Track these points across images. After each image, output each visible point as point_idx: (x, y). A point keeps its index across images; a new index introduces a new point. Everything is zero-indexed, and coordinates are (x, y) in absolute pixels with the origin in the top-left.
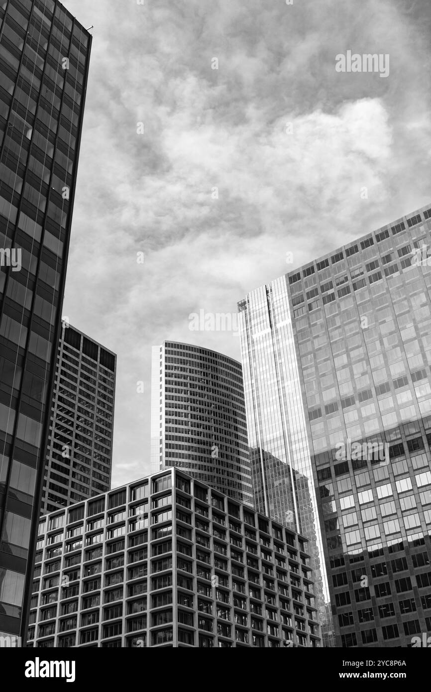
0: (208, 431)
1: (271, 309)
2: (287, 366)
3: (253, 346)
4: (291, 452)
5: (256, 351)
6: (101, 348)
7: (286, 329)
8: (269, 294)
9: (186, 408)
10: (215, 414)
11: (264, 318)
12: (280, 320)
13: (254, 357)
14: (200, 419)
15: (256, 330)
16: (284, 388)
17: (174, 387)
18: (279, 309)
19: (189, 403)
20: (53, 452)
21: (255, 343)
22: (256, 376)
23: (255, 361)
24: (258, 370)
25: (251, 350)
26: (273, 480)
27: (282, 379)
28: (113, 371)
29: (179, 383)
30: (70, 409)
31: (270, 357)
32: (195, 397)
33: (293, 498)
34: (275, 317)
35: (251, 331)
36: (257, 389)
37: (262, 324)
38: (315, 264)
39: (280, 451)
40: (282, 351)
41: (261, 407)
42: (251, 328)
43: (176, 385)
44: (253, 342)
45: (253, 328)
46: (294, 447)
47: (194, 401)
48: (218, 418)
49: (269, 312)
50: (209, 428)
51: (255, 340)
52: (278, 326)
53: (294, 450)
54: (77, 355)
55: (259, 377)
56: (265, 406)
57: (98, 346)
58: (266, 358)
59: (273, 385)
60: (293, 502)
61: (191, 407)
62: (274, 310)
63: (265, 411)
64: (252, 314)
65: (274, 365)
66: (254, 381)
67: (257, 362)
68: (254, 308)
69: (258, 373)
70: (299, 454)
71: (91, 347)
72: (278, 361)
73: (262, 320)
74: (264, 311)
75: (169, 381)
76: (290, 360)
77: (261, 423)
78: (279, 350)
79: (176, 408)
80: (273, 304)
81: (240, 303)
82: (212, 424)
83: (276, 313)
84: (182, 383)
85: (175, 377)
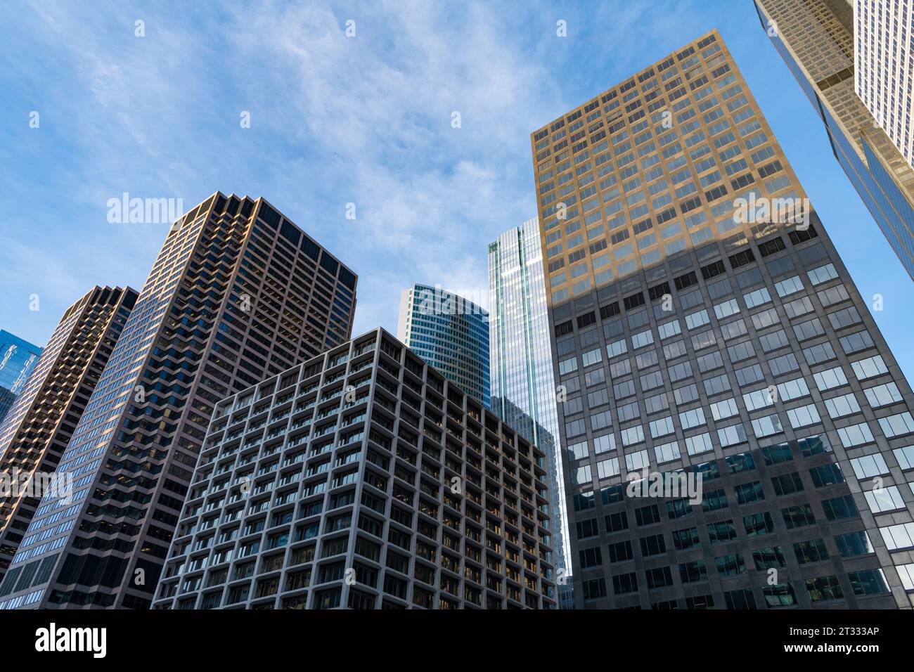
0: (451, 373)
1: (522, 249)
2: (535, 301)
3: (502, 284)
4: (535, 384)
5: (504, 289)
6: (341, 266)
7: (535, 267)
8: (521, 236)
9: (430, 348)
10: (461, 357)
11: (515, 257)
12: (531, 257)
13: (502, 294)
14: (445, 361)
15: (506, 268)
16: (530, 322)
17: (420, 327)
18: (530, 248)
19: (434, 344)
20: (273, 355)
21: (504, 281)
22: (503, 313)
23: (502, 298)
24: (505, 306)
25: (499, 288)
26: (513, 414)
27: (529, 313)
28: (353, 290)
29: (426, 323)
30: (299, 316)
31: (517, 293)
32: (441, 339)
33: (533, 432)
34: (525, 256)
35: (501, 270)
36: (503, 324)
37: (512, 263)
38: (565, 117)
39: (523, 384)
40: (530, 287)
41: (506, 341)
42: (500, 267)
43: (422, 325)
44: (502, 280)
45: (503, 267)
46: (537, 379)
47: (440, 343)
48: (463, 362)
49: (520, 251)
50: (454, 370)
51: (504, 279)
52: (528, 263)
53: (537, 383)
54: (314, 267)
55: (505, 313)
56: (510, 340)
57: (338, 263)
58: (514, 294)
59: (519, 320)
60: (533, 435)
61: (436, 348)
62: (524, 249)
63: (510, 345)
64: (502, 254)
65: (521, 301)
66: (500, 317)
67: (505, 298)
68: (505, 249)
69: (505, 309)
70: (542, 388)
71: (330, 262)
72: (527, 297)
73: (512, 259)
74: (514, 250)
75: (416, 321)
76: (538, 295)
77: (504, 357)
78: (528, 286)
79: (421, 347)
80: (524, 245)
81: (491, 245)
82: (456, 366)
83: (527, 252)
84: (429, 324)
85: (423, 318)
